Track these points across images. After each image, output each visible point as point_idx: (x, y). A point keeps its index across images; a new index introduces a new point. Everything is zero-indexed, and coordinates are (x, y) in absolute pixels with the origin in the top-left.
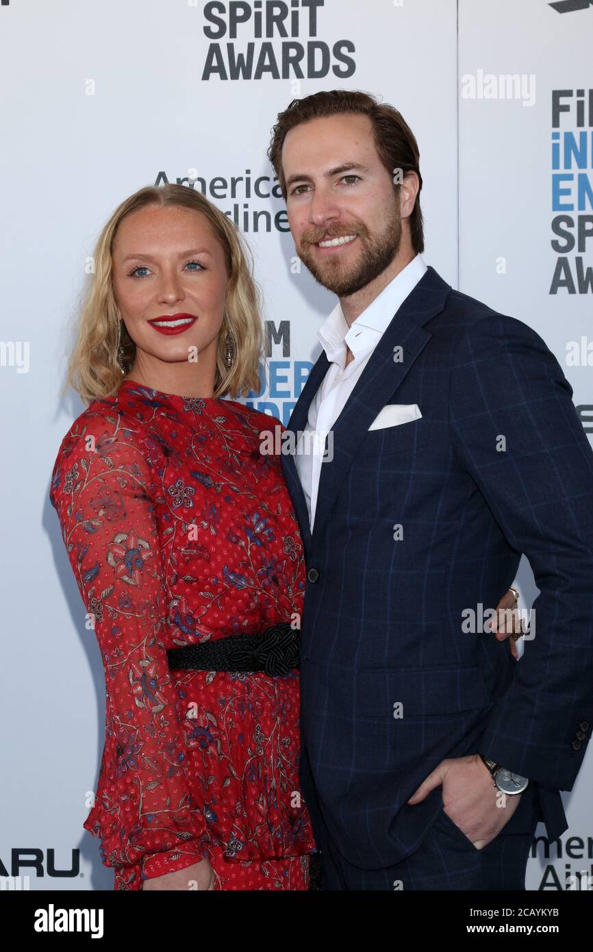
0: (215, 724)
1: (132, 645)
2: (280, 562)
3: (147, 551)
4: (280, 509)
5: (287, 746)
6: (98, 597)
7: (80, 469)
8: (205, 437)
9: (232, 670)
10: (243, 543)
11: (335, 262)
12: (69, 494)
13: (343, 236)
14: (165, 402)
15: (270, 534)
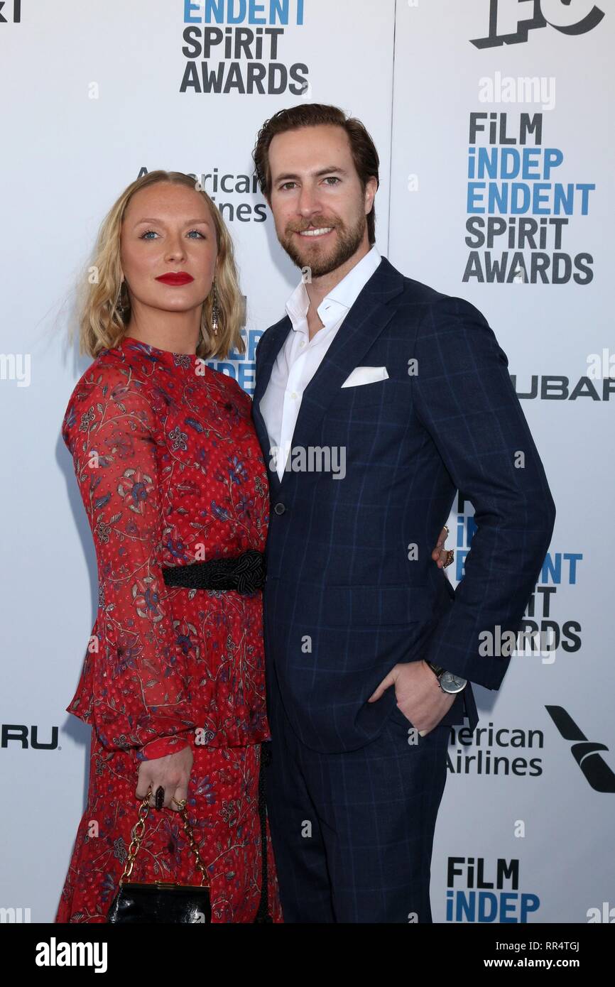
0: (195, 633)
1: (137, 564)
2: (252, 498)
3: (150, 485)
4: (250, 453)
5: (250, 653)
6: (107, 522)
7: (96, 412)
8: (192, 388)
9: (211, 588)
10: (227, 482)
11: (315, 249)
12: (85, 433)
13: (323, 227)
14: (159, 357)
15: (246, 474)
